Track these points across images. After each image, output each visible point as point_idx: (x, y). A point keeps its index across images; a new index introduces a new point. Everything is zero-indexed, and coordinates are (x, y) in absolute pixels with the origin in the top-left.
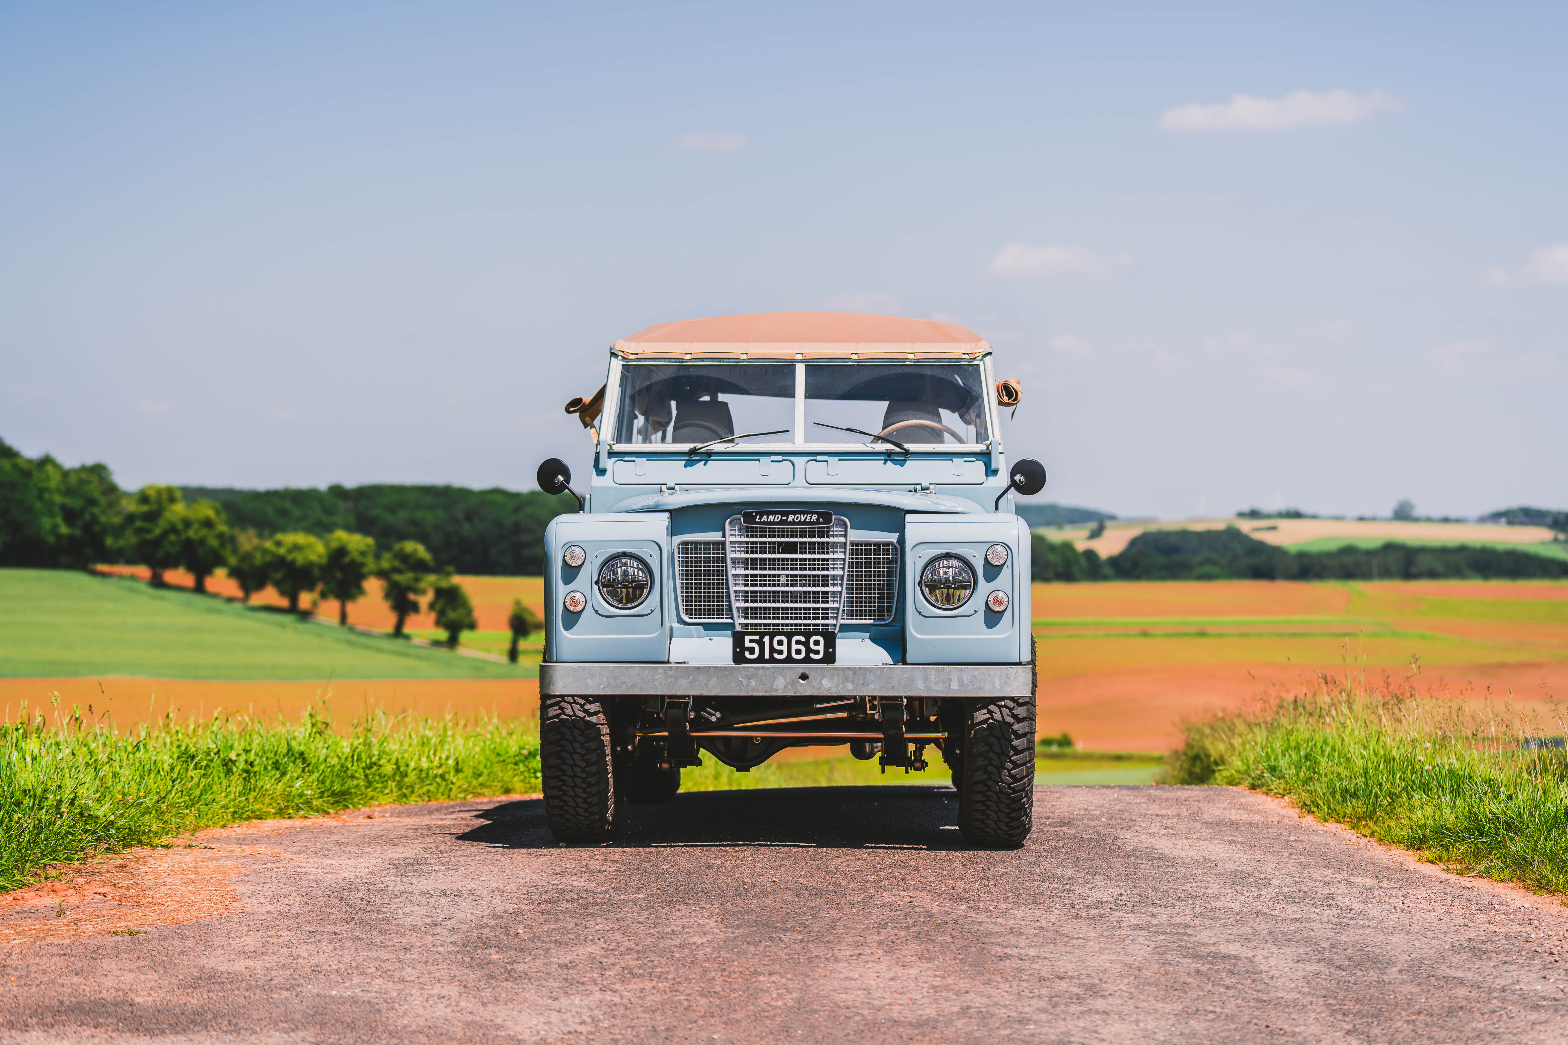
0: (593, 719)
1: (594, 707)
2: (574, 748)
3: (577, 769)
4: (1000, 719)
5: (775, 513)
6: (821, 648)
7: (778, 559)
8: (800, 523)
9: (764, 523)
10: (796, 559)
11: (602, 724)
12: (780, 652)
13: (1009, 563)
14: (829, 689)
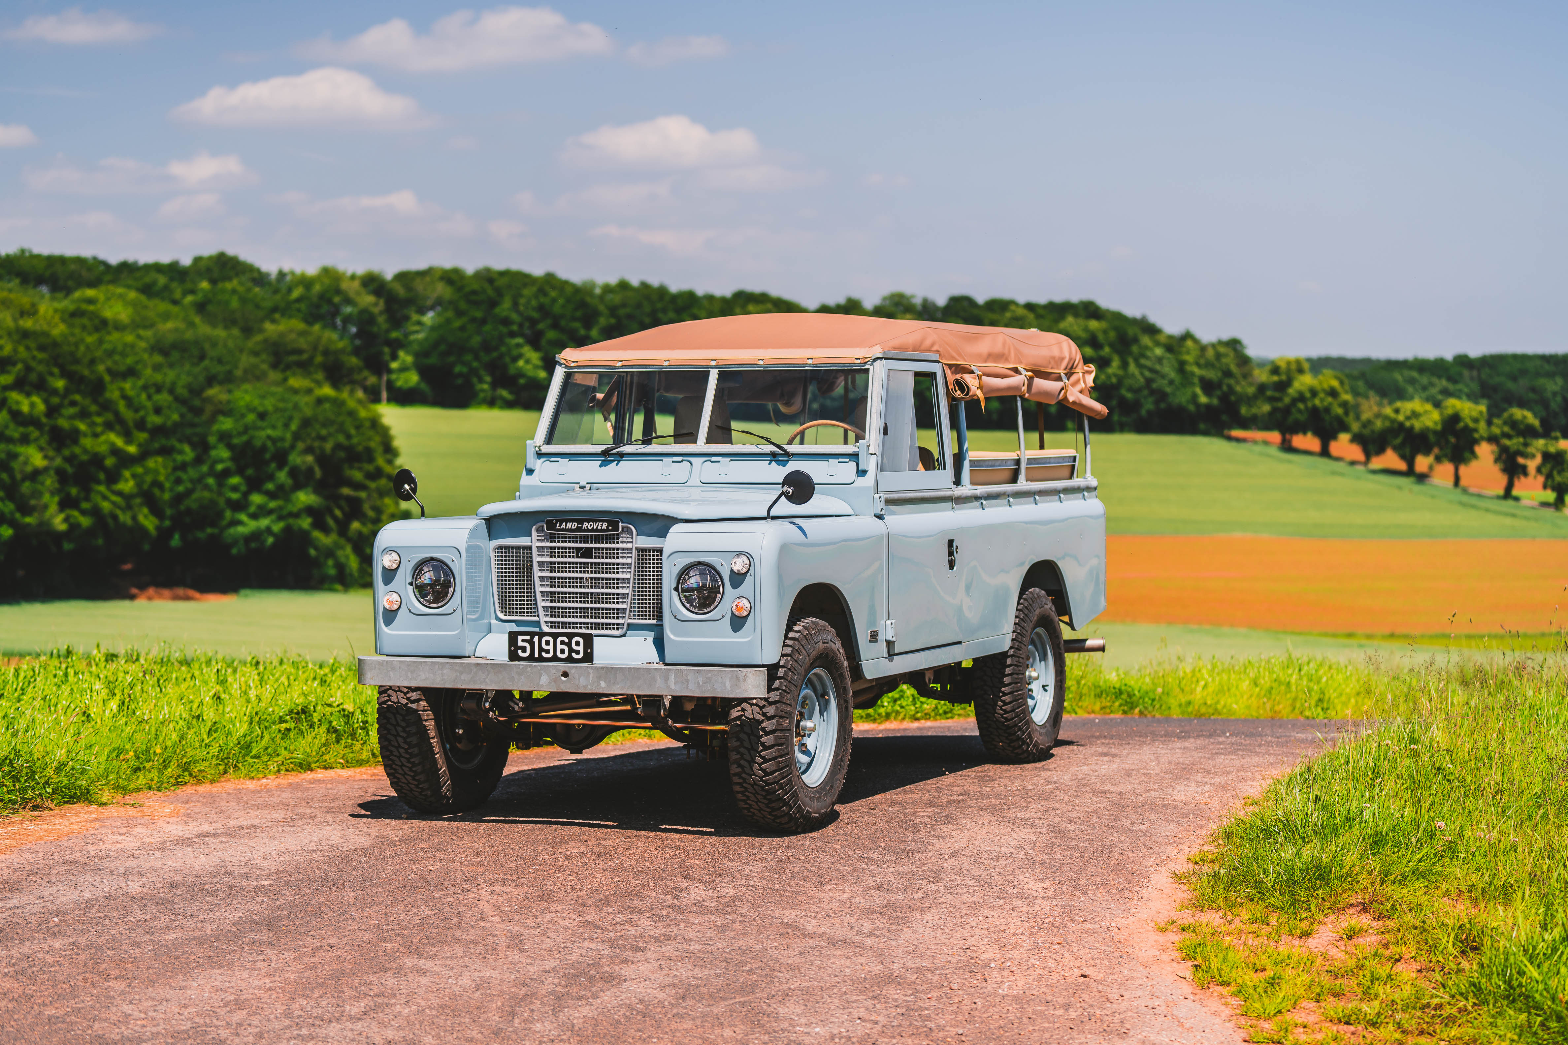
0: (414, 706)
1: (414, 696)
2: (396, 731)
3: (402, 751)
4: (750, 716)
5: (572, 521)
6: (581, 648)
7: (577, 563)
8: (593, 530)
9: (563, 530)
10: (592, 564)
11: (423, 711)
12: (548, 652)
13: (751, 571)
14: (585, 687)
